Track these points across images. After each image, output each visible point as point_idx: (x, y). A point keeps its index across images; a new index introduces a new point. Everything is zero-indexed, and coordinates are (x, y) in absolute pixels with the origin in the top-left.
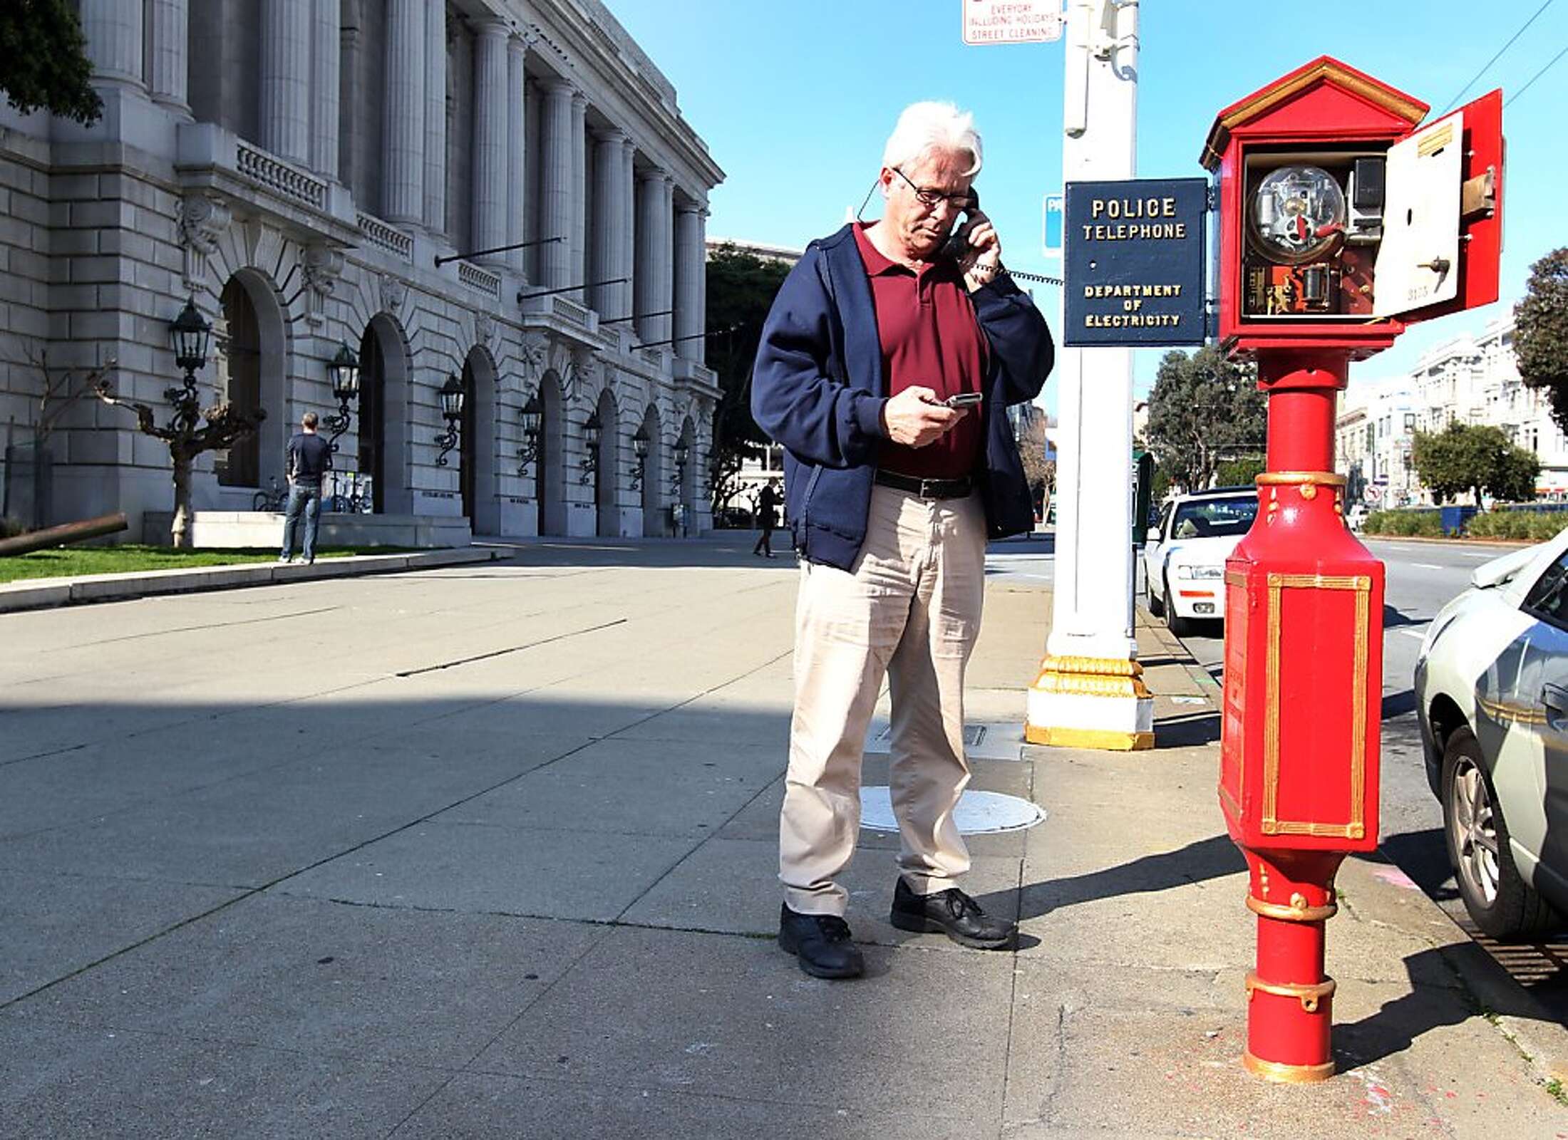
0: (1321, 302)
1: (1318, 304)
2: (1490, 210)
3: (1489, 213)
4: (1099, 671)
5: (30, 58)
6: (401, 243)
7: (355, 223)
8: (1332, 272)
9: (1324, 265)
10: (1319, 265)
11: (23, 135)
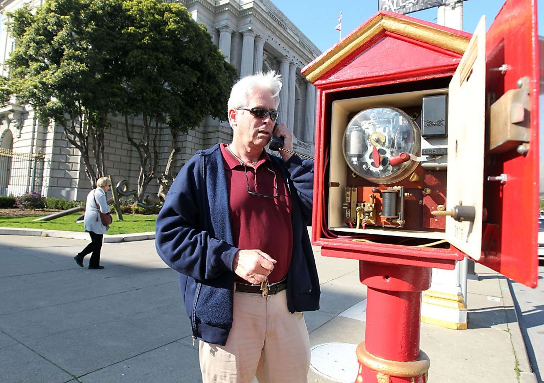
0: (396, 219)
1: (394, 221)
2: (521, 143)
3: (521, 148)
4: (445, 298)
5: (223, 111)
6: (308, 147)
7: (297, 143)
8: (406, 194)
9: (399, 188)
10: (395, 188)
11: (226, 127)
